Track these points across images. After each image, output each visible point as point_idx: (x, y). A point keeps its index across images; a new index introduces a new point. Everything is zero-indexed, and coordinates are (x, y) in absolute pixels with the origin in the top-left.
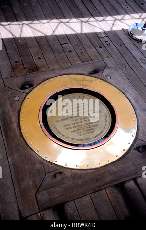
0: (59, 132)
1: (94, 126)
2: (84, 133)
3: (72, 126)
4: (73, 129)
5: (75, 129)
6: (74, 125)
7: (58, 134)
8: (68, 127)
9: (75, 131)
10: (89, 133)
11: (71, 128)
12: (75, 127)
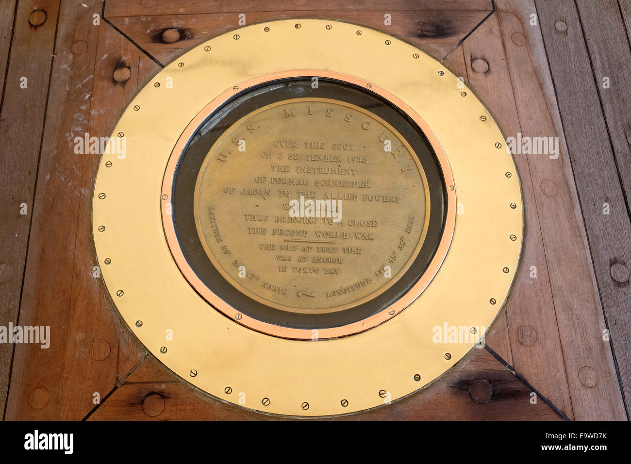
0: (217, 234)
1: (347, 250)
2: (302, 265)
3: (270, 225)
4: (269, 239)
5: (277, 240)
6: (280, 226)
7: (212, 240)
8: (257, 224)
9: (272, 247)
10: (316, 271)
11: (264, 232)
12: (281, 232)
